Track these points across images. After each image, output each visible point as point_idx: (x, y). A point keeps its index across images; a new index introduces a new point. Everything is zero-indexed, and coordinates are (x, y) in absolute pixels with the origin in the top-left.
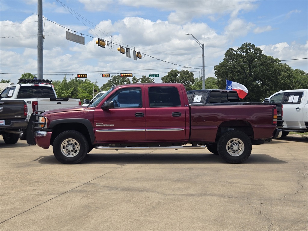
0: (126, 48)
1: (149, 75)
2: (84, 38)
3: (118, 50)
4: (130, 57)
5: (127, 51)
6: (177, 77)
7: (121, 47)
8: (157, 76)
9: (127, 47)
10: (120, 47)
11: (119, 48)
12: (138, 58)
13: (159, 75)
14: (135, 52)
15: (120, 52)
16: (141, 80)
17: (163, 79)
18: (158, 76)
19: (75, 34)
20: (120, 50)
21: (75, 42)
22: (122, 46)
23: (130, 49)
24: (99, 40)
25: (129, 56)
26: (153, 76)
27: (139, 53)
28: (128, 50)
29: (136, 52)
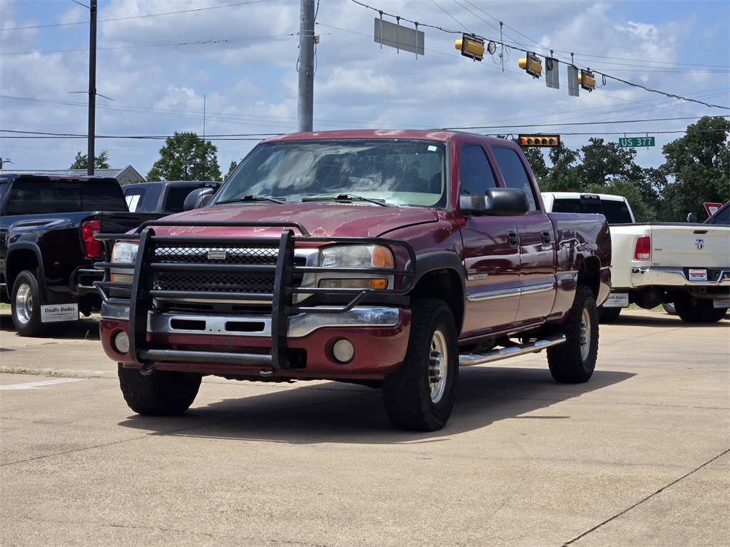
0: (547, 59)
1: (620, 139)
2: (422, 34)
3: (521, 66)
4: (557, 86)
5: (548, 68)
6: (723, 145)
7: (531, 57)
8: (647, 145)
9: (550, 56)
10: (527, 57)
11: (524, 60)
12: (583, 87)
13: (653, 138)
14: (573, 69)
15: (528, 72)
16: (582, 154)
17: (668, 149)
18: (650, 142)
19: (398, 26)
20: (526, 67)
21: (398, 47)
22: (534, 54)
23: (557, 61)
24: (464, 38)
25: (553, 83)
26: (635, 142)
27: (587, 73)
28: (551, 63)
29: (576, 68)
